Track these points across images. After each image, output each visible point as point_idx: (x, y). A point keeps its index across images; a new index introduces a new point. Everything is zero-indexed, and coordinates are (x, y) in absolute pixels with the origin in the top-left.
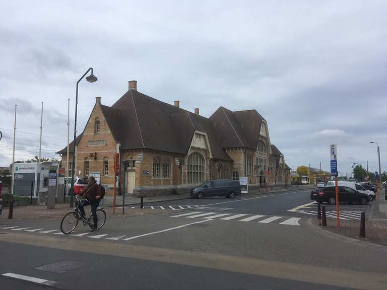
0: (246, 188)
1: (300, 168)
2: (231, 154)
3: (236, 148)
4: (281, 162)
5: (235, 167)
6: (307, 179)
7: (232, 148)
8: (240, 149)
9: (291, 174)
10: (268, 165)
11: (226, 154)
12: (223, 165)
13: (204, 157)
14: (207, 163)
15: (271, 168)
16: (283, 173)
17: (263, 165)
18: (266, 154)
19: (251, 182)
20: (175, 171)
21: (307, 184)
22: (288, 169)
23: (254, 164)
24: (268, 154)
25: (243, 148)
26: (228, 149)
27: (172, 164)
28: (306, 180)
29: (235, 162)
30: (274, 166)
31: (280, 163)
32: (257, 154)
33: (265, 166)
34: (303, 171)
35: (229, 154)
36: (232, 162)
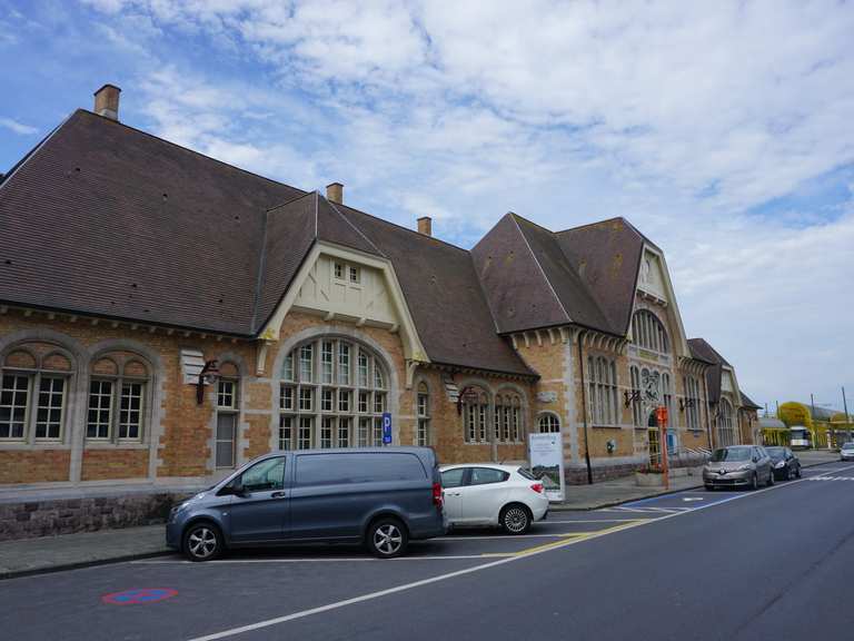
0: (557, 479)
1: (783, 407)
2: (532, 355)
3: (544, 332)
4: (726, 386)
5: (545, 398)
6: (806, 435)
7: (531, 333)
8: (557, 333)
9: (761, 422)
10: (677, 394)
11: (514, 353)
12: (494, 391)
13: (388, 357)
14: (403, 380)
15: (691, 403)
16: (734, 420)
17: (660, 391)
18: (670, 356)
19: (610, 451)
20: (175, 411)
21: (808, 448)
22: (750, 408)
23: (624, 385)
24: (675, 356)
25: (569, 327)
26: (519, 335)
27: (163, 379)
28: (804, 438)
29: (543, 381)
30: (701, 395)
31: (723, 388)
32: (633, 355)
33: (667, 397)
34: (793, 415)
35: (523, 353)
36: (532, 380)
